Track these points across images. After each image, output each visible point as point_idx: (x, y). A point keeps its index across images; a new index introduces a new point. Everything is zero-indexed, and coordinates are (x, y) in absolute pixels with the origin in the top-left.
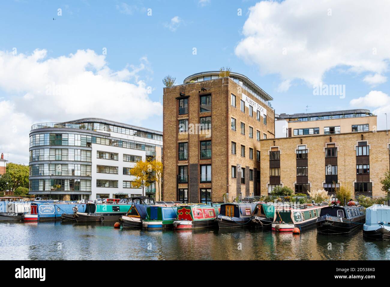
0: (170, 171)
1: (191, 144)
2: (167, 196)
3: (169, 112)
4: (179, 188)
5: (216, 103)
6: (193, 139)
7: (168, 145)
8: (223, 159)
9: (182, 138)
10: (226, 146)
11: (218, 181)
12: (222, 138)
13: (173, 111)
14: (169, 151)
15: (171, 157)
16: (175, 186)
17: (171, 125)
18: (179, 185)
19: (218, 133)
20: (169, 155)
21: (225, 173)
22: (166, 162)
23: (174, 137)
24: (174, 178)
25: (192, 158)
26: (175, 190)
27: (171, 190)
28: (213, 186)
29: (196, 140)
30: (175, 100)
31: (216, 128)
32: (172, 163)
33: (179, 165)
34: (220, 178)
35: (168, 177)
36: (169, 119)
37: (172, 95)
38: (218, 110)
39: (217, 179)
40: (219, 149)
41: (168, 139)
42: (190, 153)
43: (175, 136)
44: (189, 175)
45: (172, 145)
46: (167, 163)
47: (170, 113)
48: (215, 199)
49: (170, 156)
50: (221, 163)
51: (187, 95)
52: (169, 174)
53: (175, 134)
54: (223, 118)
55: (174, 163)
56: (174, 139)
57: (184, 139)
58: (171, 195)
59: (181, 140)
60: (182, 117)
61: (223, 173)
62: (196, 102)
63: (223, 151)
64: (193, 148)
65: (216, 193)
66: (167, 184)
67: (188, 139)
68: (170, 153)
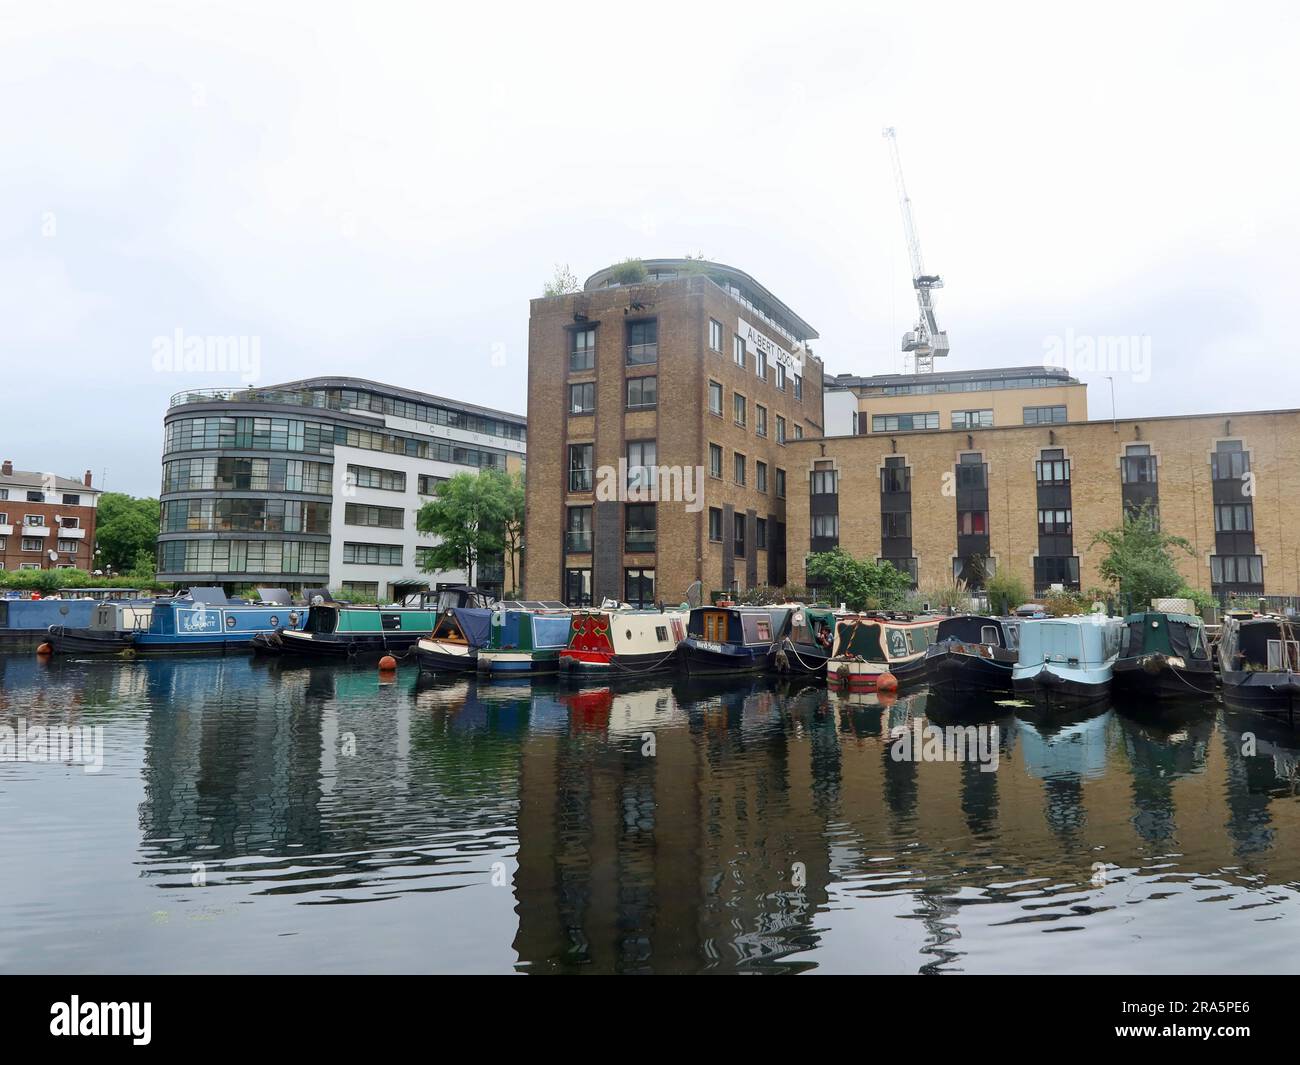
0: (545, 521)
1: (602, 449)
2: (536, 588)
4: (568, 566)
5: (671, 341)
6: (608, 436)
7: (541, 450)
9: (578, 431)
10: (695, 455)
11: (675, 549)
12: (685, 433)
13: (554, 360)
14: (542, 466)
15: (547, 484)
16: (557, 561)
17: (551, 398)
18: (568, 557)
19: (674, 421)
20: (542, 476)
21: (691, 528)
22: (535, 496)
23: (556, 429)
24: (555, 539)
26: (558, 572)
27: (547, 573)
28: (660, 562)
29: (615, 439)
30: (560, 331)
31: (670, 408)
32: (550, 498)
33: (569, 503)
34: (679, 539)
35: (541, 537)
36: (545, 383)
37: (554, 317)
38: (677, 360)
39: (672, 543)
41: (542, 433)
43: (560, 426)
44: (597, 531)
45: (551, 452)
46: (538, 498)
47: (547, 366)
51: (592, 318)
52: (541, 528)
53: (560, 421)
54: (688, 381)
55: (556, 500)
56: (558, 436)
57: (584, 436)
59: (576, 437)
60: (579, 377)
61: (687, 526)
62: (616, 338)
64: (609, 460)
65: (668, 582)
66: (537, 555)
67: (595, 434)
68: (544, 471)
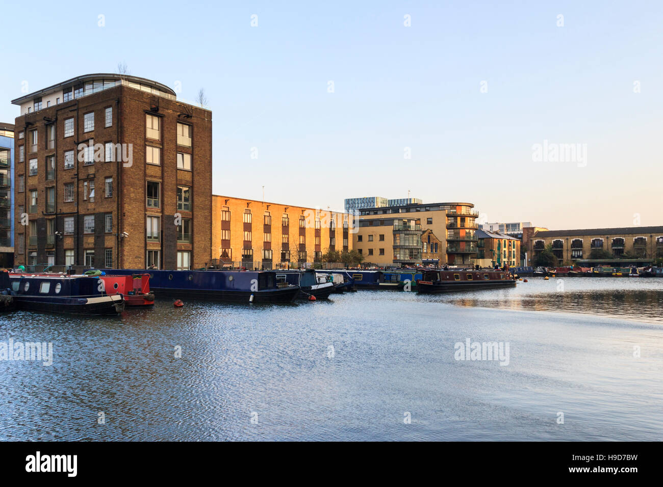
0: (134, 222)
1: (167, 187)
2: (129, 261)
3: (132, 129)
6: (170, 180)
8: (206, 214)
9: (152, 173)
11: (201, 242)
13: (138, 128)
14: (132, 189)
15: (136, 200)
16: (142, 245)
17: (136, 150)
18: (148, 244)
19: (201, 180)
20: (132, 195)
21: (209, 233)
22: (128, 206)
23: (141, 169)
24: (140, 233)
25: (168, 207)
26: (142, 251)
27: (136, 252)
28: (195, 248)
29: (173, 182)
30: (141, 111)
31: (199, 173)
32: (137, 209)
34: (203, 238)
35: (132, 231)
37: (137, 102)
38: (201, 149)
39: (200, 239)
40: (202, 201)
41: (132, 170)
42: (165, 199)
43: (143, 169)
44: (164, 230)
45: (138, 182)
46: (130, 208)
47: (134, 130)
48: (197, 265)
49: (135, 197)
50: (205, 219)
51: (159, 111)
53: (143, 165)
54: (207, 161)
55: (141, 210)
56: (141, 173)
57: (155, 177)
58: (137, 259)
59: (151, 176)
60: (152, 143)
61: (206, 232)
63: (207, 204)
64: (170, 193)
65: (199, 258)
66: (130, 241)
67: (162, 177)
68: (134, 192)
